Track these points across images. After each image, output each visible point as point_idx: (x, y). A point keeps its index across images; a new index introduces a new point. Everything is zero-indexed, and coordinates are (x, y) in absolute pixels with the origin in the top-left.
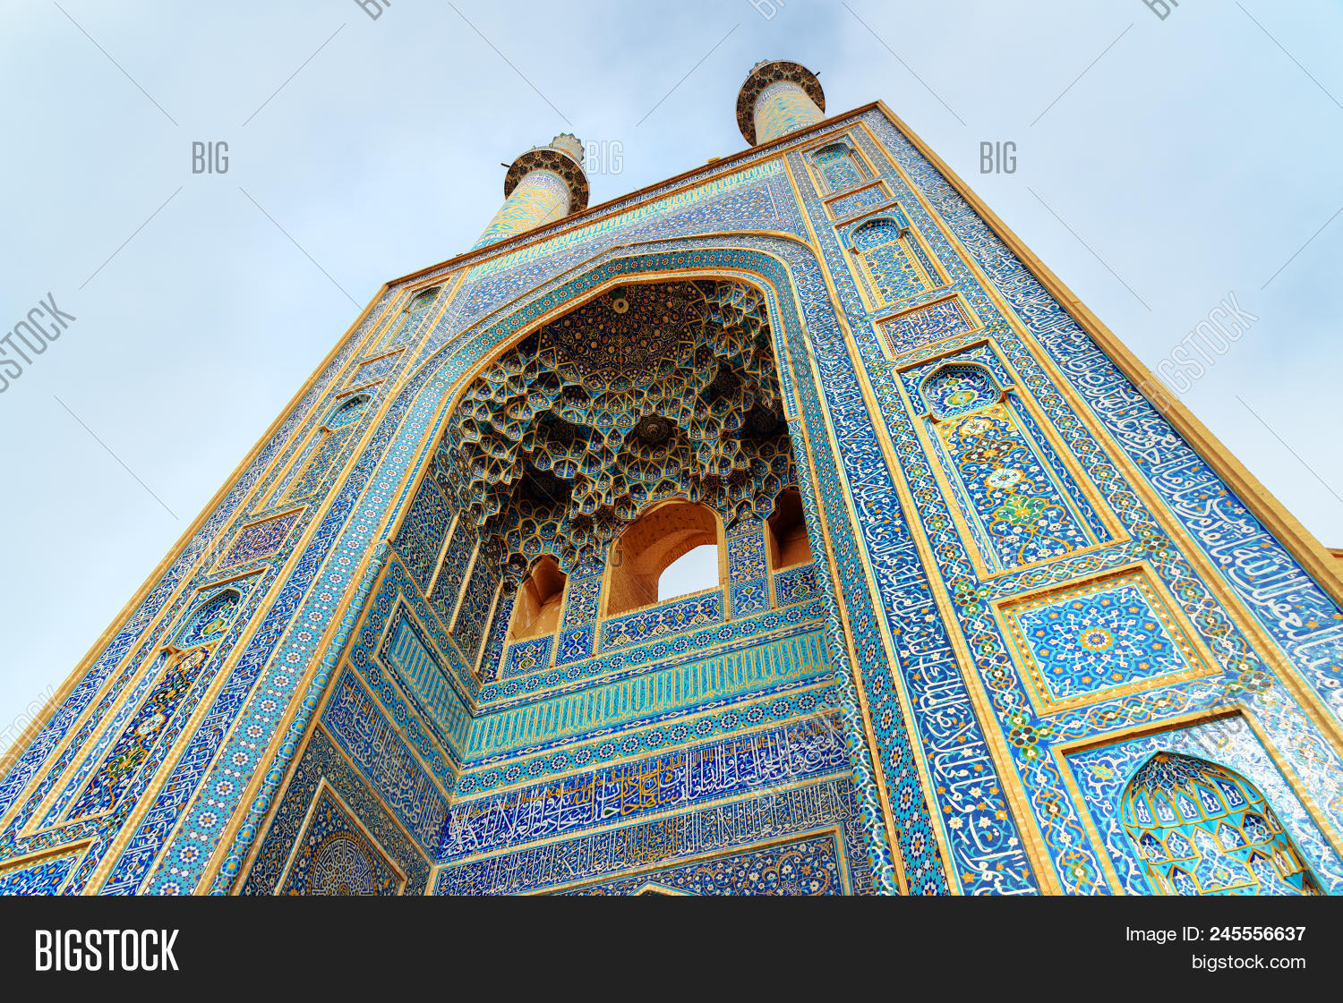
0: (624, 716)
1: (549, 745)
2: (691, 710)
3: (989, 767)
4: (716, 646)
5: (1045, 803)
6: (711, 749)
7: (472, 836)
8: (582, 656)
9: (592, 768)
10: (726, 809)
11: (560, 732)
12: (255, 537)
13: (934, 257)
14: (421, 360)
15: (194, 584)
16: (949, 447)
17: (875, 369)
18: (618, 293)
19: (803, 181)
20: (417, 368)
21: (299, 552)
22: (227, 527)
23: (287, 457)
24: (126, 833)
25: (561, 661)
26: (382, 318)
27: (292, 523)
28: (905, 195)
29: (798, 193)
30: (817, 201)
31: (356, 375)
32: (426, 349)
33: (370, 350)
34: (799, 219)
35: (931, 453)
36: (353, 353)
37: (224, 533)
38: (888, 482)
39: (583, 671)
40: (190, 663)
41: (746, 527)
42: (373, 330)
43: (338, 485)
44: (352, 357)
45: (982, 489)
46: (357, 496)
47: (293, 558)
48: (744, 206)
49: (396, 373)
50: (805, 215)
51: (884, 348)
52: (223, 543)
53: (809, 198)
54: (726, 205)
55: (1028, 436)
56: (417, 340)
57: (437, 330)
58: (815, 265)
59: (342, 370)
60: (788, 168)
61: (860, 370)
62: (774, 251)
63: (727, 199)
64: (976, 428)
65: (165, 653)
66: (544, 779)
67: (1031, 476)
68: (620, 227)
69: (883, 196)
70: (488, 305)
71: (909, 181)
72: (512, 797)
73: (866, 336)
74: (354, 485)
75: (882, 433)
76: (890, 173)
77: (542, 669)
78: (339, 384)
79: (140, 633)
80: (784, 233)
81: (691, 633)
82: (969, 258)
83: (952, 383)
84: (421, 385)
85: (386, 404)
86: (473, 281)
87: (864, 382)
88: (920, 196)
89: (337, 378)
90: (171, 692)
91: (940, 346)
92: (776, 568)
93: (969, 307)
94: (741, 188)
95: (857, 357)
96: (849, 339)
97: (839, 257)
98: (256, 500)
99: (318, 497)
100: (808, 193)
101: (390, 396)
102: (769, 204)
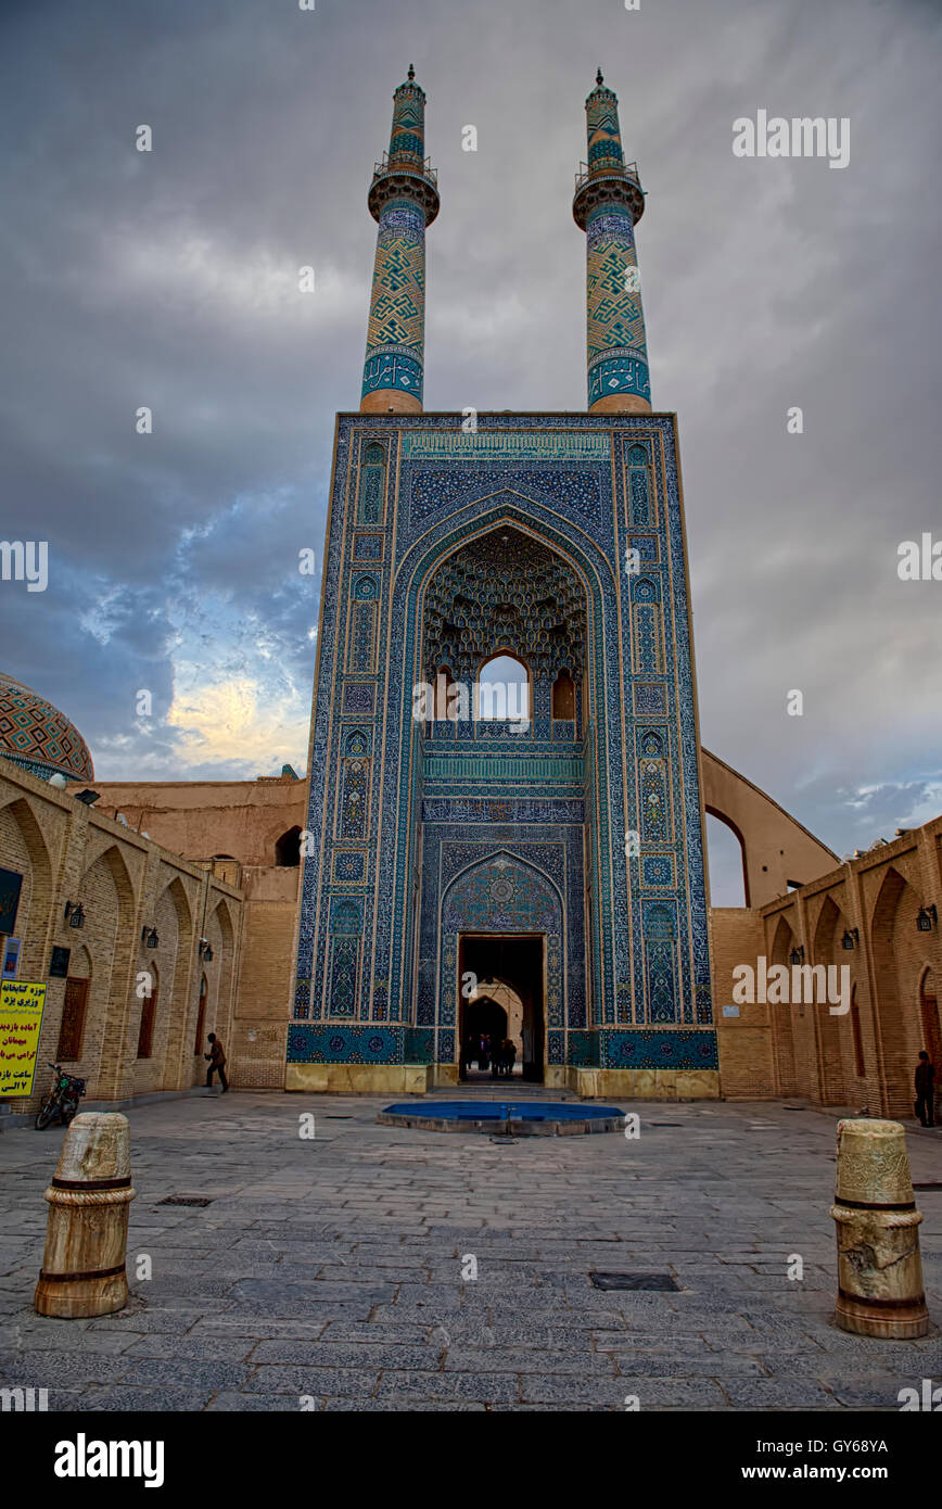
0: (490, 777)
1: (459, 781)
2: (517, 783)
3: (625, 897)
4: (527, 754)
5: (635, 910)
6: (524, 802)
7: (434, 814)
8: (468, 739)
9: (479, 797)
10: (529, 827)
11: (464, 776)
12: (356, 695)
13: (664, 643)
14: (399, 557)
15: (337, 719)
16: (642, 775)
17: (629, 719)
18: (506, 530)
19: (620, 491)
20: (400, 567)
21: (385, 717)
22: (334, 679)
23: (343, 624)
24: (378, 850)
25: (460, 738)
26: (349, 470)
27: (373, 692)
28: (665, 567)
29: (615, 505)
30: (624, 529)
31: (356, 547)
32: (398, 543)
33: (355, 516)
34: (613, 543)
35: (637, 780)
36: (344, 515)
37: (334, 683)
38: (622, 786)
39: (471, 747)
40: (356, 768)
41: (542, 684)
42: (348, 487)
43: (387, 671)
44: (345, 520)
45: (647, 800)
46: (400, 684)
47: (385, 721)
48: (586, 495)
49: (387, 566)
50: (617, 541)
51: (634, 706)
52: (338, 692)
53: (621, 521)
54: (574, 483)
55: (665, 783)
56: (389, 529)
57: (399, 520)
58: (615, 602)
59: (344, 536)
60: (613, 460)
61: (623, 715)
62: (597, 568)
63: (575, 474)
64: (652, 769)
65: (343, 760)
66: (460, 796)
67: (661, 801)
68: (507, 455)
69: (656, 554)
70: (430, 511)
71: (670, 552)
72: (448, 802)
73: (628, 693)
74: (394, 674)
75: (624, 761)
76: (663, 530)
77: (451, 739)
78: (348, 553)
79: (326, 745)
80: (604, 554)
81: (518, 742)
82: (676, 659)
83: (651, 740)
84: (406, 588)
85: (391, 600)
86: (409, 458)
87: (623, 725)
88: (671, 576)
89: (344, 544)
90: (355, 781)
91: (653, 718)
92: (555, 717)
93: (667, 697)
94: (584, 462)
95: (623, 706)
96: (622, 688)
97: (628, 610)
98: (340, 660)
99: (380, 677)
100: (621, 513)
101: (391, 593)
102: (599, 506)
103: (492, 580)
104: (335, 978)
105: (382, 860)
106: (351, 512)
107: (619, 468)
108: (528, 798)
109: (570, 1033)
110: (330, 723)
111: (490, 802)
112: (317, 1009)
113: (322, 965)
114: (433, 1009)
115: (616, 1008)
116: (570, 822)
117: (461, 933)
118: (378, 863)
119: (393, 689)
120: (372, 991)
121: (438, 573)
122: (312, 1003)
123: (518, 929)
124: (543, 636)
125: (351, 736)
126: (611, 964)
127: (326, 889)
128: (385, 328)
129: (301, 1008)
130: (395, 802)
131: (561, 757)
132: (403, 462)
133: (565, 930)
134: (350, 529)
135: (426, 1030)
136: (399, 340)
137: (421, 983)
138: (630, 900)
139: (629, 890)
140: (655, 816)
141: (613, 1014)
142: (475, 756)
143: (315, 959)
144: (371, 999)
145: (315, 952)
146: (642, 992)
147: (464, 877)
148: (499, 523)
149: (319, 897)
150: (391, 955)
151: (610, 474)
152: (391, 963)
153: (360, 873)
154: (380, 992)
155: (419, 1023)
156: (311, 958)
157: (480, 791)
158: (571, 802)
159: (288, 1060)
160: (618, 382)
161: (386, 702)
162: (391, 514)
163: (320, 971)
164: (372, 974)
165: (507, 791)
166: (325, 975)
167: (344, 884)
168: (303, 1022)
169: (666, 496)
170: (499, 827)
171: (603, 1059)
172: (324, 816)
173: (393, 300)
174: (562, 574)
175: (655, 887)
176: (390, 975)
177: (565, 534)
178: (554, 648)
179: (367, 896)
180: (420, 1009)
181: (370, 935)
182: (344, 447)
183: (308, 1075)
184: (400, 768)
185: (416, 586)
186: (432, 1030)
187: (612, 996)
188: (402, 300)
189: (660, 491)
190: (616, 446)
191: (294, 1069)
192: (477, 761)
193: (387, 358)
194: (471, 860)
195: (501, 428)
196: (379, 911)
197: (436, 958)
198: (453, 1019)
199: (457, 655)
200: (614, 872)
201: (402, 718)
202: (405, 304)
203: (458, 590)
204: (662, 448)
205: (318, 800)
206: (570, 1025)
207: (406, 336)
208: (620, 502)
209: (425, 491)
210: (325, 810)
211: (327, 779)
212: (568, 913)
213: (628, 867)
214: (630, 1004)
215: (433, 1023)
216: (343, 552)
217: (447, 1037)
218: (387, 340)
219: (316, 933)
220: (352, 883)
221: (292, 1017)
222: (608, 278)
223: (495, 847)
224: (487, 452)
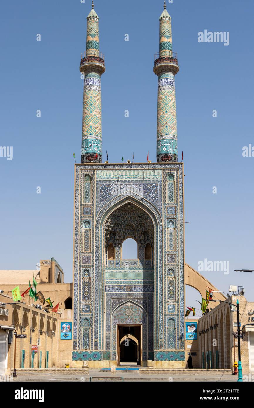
0: (126, 278)
1: (116, 280)
2: (134, 280)
3: (162, 316)
4: (137, 271)
5: (165, 320)
6: (136, 286)
7: (109, 290)
8: (119, 266)
9: (122, 284)
10: (137, 293)
11: (118, 278)
12: (85, 258)
13: (176, 241)
14: (96, 214)
15: (80, 266)
16: (168, 281)
17: (165, 265)
18: (129, 204)
19: (165, 190)
20: (97, 217)
21: (94, 265)
22: (79, 254)
23: (81, 236)
24: (94, 304)
25: (116, 266)
26: (80, 184)
27: (90, 258)
28: (177, 216)
29: (163, 195)
30: (165, 204)
31: (83, 211)
32: (96, 210)
33: (83, 200)
34: (162, 209)
35: (167, 283)
36: (79, 200)
37: (79, 255)
38: (162, 285)
39: (120, 269)
40: (87, 280)
41: (142, 248)
42: (80, 190)
43: (94, 251)
44: (80, 202)
45: (169, 289)
46: (98, 255)
47: (94, 267)
48: (154, 192)
49: (93, 217)
50: (163, 208)
51: (166, 261)
52: (80, 258)
53: (165, 201)
54: (150, 188)
55: (175, 284)
56: (93, 205)
57: (96, 202)
58: (162, 228)
59: (79, 207)
60: (163, 179)
61: (163, 263)
62: (157, 217)
63: (151, 184)
64: (171, 279)
65: (83, 278)
66: (117, 284)
67: (173, 289)
68: (129, 178)
69: (175, 212)
70: (105, 198)
71: (179, 211)
72: (113, 286)
73: (165, 257)
74: (97, 252)
75: (163, 277)
76: (177, 204)
77: (113, 266)
78: (81, 213)
79: (77, 274)
80: (159, 212)
81: (134, 267)
82: (179, 246)
83: (171, 271)
84: (99, 224)
85: (95, 229)
86: (98, 180)
87: (163, 267)
88: (179, 219)
89: (79, 210)
90: (87, 284)
91: (172, 264)
92: (145, 259)
93: (176, 258)
94: (154, 180)
95: (163, 261)
96: (163, 255)
97: (166, 230)
98: (80, 248)
99: (93, 253)
100: (165, 198)
101: (95, 226)
102: (158, 196)
103: (125, 216)
104: (83, 339)
105: (95, 306)
106: (81, 199)
107: (165, 182)
108: (137, 284)
109: (149, 352)
110: (79, 267)
111: (125, 286)
112: (79, 347)
113: (80, 335)
114: (110, 346)
115: (159, 346)
116: (150, 291)
117: (117, 325)
118: (94, 307)
119: (96, 256)
120: (94, 342)
121: (108, 218)
122: (78, 345)
123: (134, 323)
124: (141, 233)
125: (84, 271)
126: (158, 334)
127: (80, 315)
128: (88, 128)
129: (75, 347)
130: (98, 290)
131: (147, 272)
132: (97, 181)
133: (148, 324)
134: (81, 205)
135: (108, 352)
136: (93, 133)
137: (106, 339)
138: (164, 317)
139: (163, 314)
140: (171, 293)
141: (158, 347)
142: (121, 272)
143: (78, 334)
144: (94, 344)
145: (78, 332)
146: (166, 341)
147: (118, 308)
148: (127, 202)
149: (78, 318)
150: (99, 332)
151: (162, 184)
152: (99, 335)
153: (89, 310)
154: (96, 342)
155: (106, 350)
156: (77, 334)
157: (122, 283)
158: (150, 286)
159: (73, 360)
160: (166, 149)
161: (94, 261)
162: (93, 199)
163: (79, 337)
164: (94, 338)
165: (130, 283)
166: (81, 338)
167: (85, 313)
168: (76, 350)
169: (179, 192)
170: (128, 293)
171: (155, 359)
172: (78, 294)
173: (91, 117)
174: (147, 217)
175: (170, 313)
176: (98, 338)
177: (147, 205)
178: (145, 238)
179: (91, 317)
180: (106, 346)
181: (92, 327)
182: (78, 176)
183: (78, 364)
184: (99, 280)
185: (102, 223)
186: (110, 352)
187: (158, 342)
188: (94, 117)
189: (177, 190)
190: (164, 174)
191: (74, 362)
192: (122, 273)
193: (90, 141)
194: (120, 303)
195: (127, 168)
196: (95, 321)
197: (110, 332)
198: (115, 349)
199: (115, 239)
200: (160, 309)
201: (99, 265)
202: (95, 119)
203: (115, 221)
204: (178, 175)
205: (76, 290)
206: (149, 350)
207: (96, 131)
208: (165, 194)
209: (104, 191)
210: (78, 293)
211: (79, 284)
212: (149, 319)
213: (163, 308)
214: (163, 344)
215: (110, 350)
216: (79, 212)
217: (114, 354)
218: (89, 133)
219: (78, 327)
220: (87, 313)
221: (73, 349)
222: (164, 106)
223: (127, 299)
224: (123, 177)
